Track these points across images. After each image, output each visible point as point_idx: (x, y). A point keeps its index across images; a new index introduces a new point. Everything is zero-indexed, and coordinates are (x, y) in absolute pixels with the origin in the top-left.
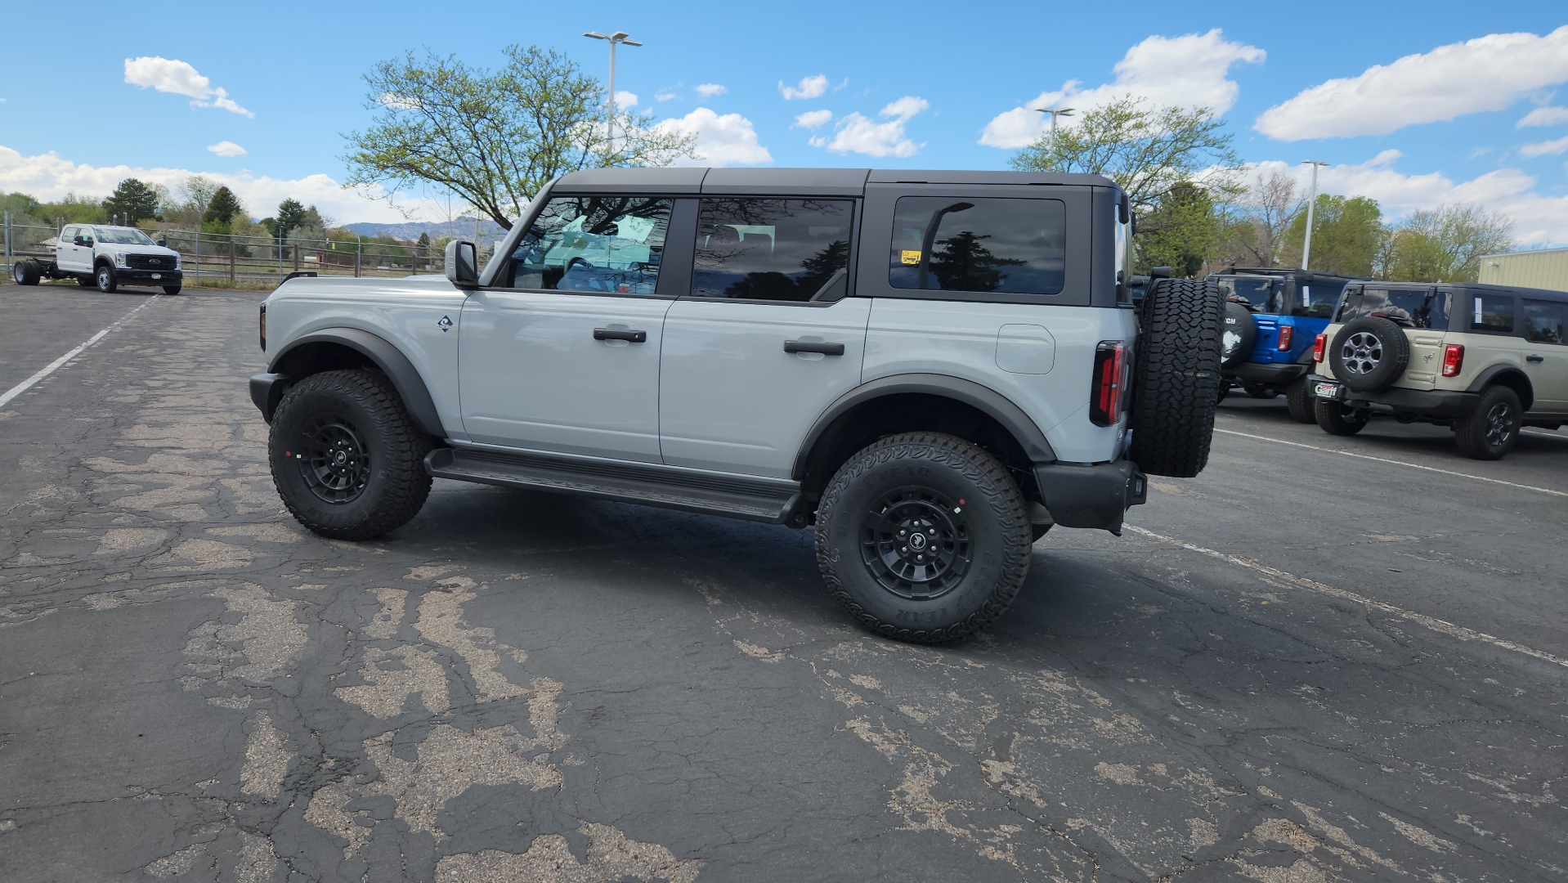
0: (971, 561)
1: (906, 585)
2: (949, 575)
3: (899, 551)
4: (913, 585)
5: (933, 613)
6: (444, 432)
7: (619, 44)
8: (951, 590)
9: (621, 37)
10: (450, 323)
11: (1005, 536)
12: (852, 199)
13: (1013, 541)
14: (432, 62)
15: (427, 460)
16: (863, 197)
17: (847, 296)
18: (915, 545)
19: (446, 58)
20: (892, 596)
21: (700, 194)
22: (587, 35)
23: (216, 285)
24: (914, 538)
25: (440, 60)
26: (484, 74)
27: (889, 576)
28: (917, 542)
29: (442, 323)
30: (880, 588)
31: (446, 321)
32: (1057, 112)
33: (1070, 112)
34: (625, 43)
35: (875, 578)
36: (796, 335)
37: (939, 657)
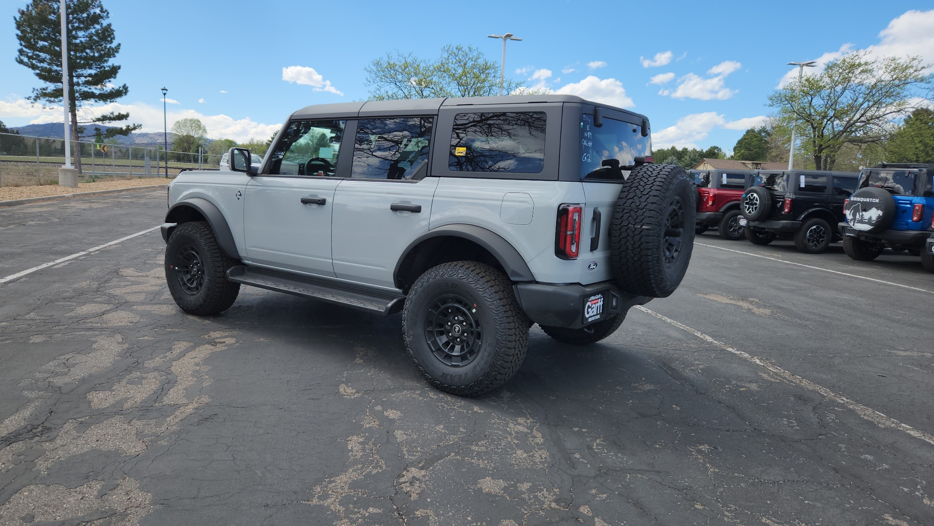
0: (482, 343)
1: (449, 357)
2: (472, 352)
3: (448, 335)
4: (453, 358)
5: (461, 375)
6: (240, 256)
7: (508, 40)
8: (472, 362)
9: (509, 36)
10: (240, 195)
11: (497, 328)
12: (432, 116)
13: (503, 332)
14: (400, 58)
15: (228, 271)
16: (438, 115)
17: (427, 176)
18: (456, 332)
19: (407, 56)
20: (441, 363)
21: (358, 117)
22: (489, 37)
24: (455, 328)
25: (404, 57)
26: (427, 63)
27: (439, 349)
28: (456, 330)
29: (237, 195)
30: (436, 359)
31: (239, 193)
32: (804, 65)
33: (813, 64)
34: (512, 39)
35: (432, 351)
36: (397, 200)
37: (461, 403)
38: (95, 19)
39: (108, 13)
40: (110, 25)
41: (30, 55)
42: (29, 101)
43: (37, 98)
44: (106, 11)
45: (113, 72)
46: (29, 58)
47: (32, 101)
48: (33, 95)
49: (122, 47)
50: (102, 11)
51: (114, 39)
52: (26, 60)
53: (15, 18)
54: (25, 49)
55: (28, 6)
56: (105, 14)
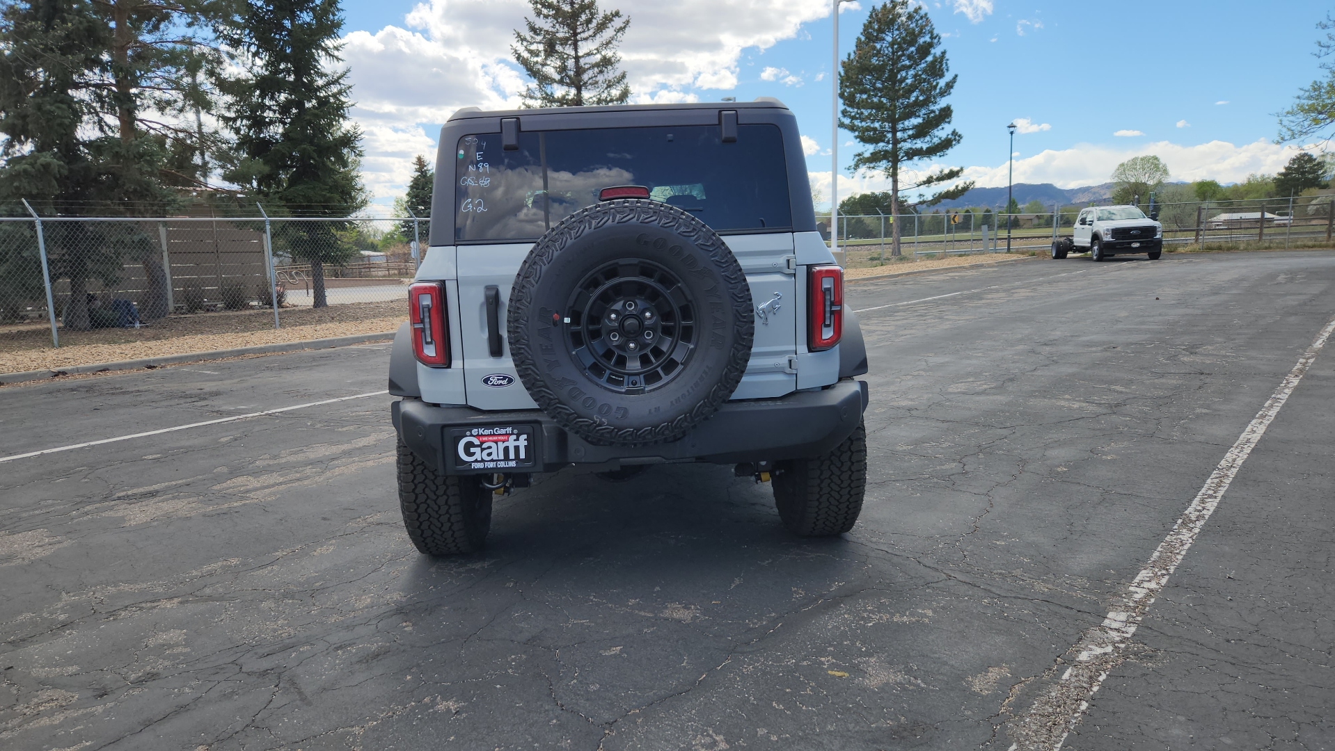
23: (1220, 248)
38: (925, 50)
39: (939, 38)
40: (944, 53)
41: (853, 114)
42: (850, 171)
43: (857, 166)
44: (937, 35)
45: (946, 114)
46: (853, 118)
47: (853, 170)
48: (852, 163)
49: (958, 78)
50: (932, 38)
51: (947, 70)
52: (847, 121)
53: (840, 74)
54: (849, 109)
55: (849, 55)
56: (936, 41)
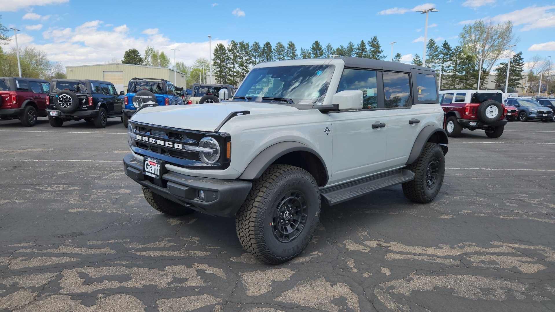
10: (329, 130)
12: (409, 74)
16: (411, 73)
17: (412, 104)
21: (383, 70)
29: (326, 131)
31: (327, 129)
